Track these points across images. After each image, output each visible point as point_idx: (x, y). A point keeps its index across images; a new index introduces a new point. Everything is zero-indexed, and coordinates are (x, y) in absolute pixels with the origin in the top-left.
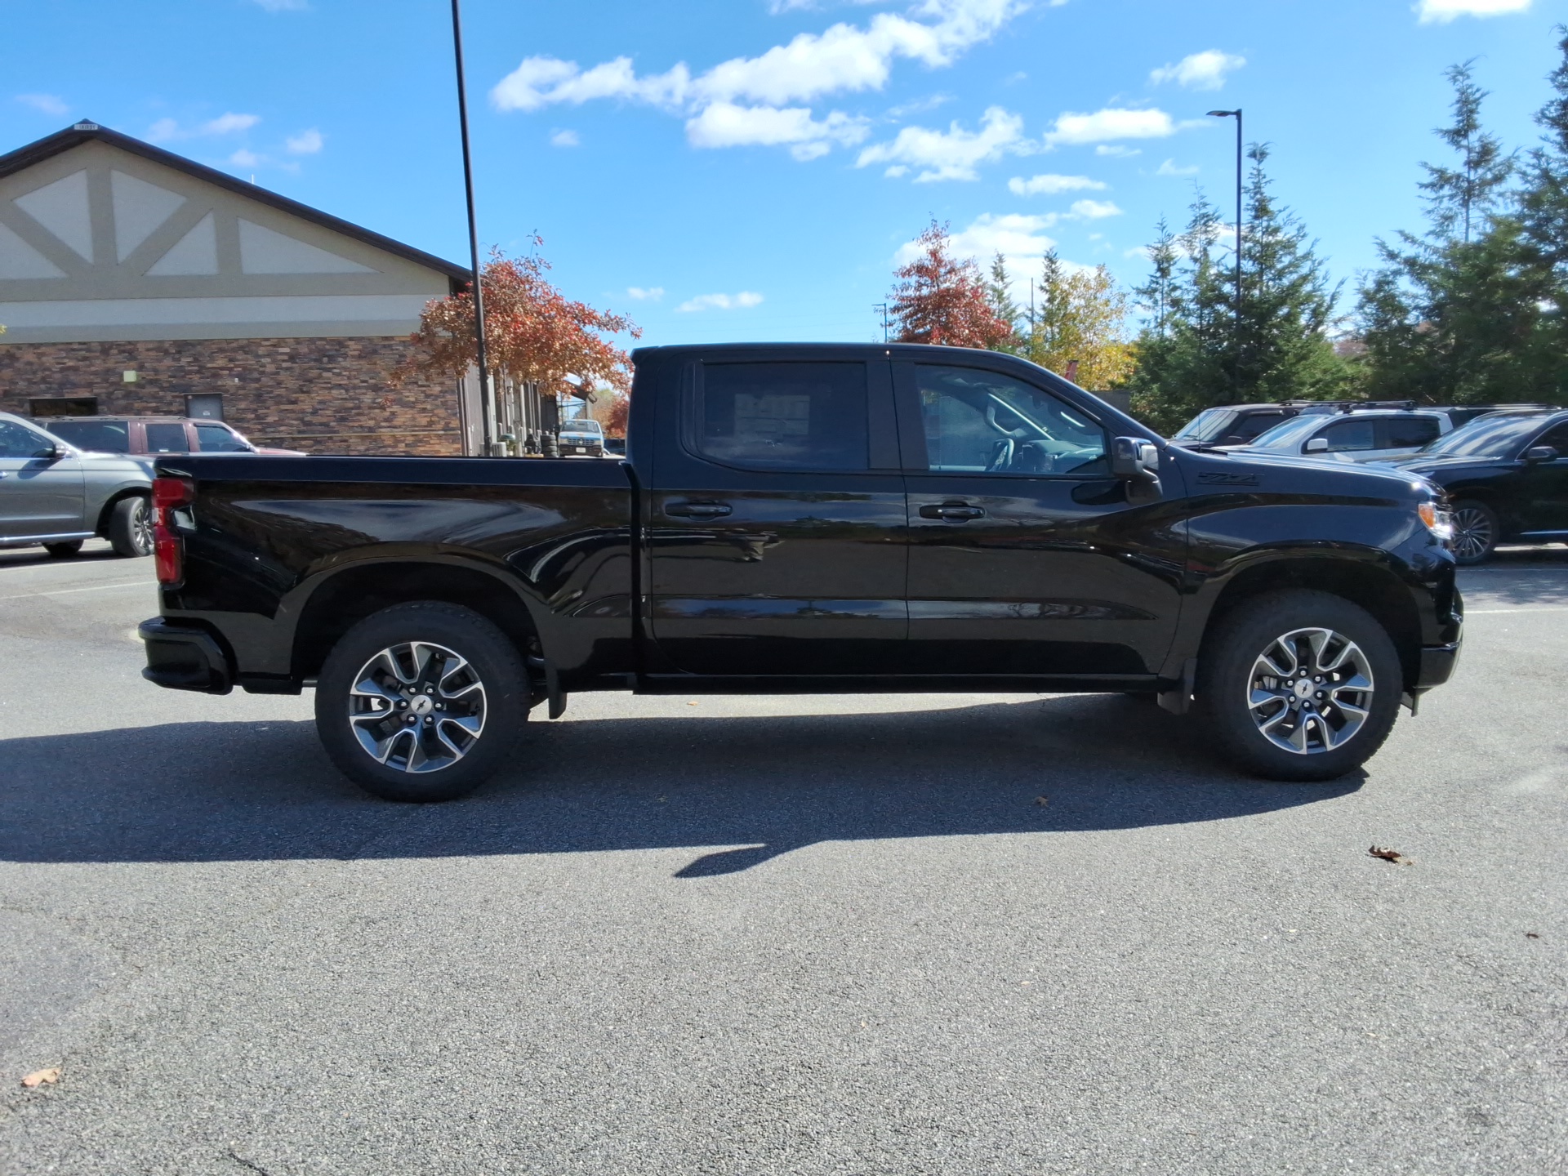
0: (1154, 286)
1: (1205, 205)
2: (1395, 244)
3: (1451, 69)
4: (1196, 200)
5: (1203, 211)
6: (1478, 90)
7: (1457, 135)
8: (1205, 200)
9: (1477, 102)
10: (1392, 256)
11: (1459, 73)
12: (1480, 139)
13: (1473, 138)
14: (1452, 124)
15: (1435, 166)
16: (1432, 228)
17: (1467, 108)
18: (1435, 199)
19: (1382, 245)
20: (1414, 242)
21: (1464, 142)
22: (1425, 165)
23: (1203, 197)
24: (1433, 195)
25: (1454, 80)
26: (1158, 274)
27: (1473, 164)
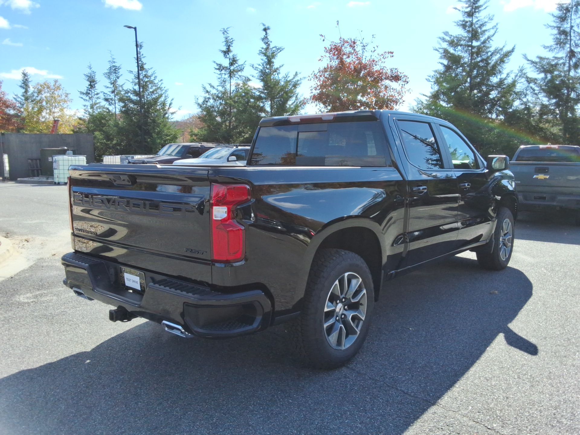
0: (88, 91)
1: (114, 62)
2: (209, 88)
3: (222, 30)
4: (111, 59)
5: (114, 64)
6: (232, 39)
7: (226, 52)
8: (114, 60)
9: (231, 43)
10: (207, 92)
11: (225, 32)
12: (233, 56)
13: (231, 55)
14: (224, 49)
15: (218, 63)
16: (219, 84)
17: (229, 44)
18: (220, 74)
19: (204, 88)
20: (214, 88)
21: (228, 56)
22: (215, 62)
23: (113, 59)
24: (219, 73)
25: (224, 33)
26: (89, 87)
27: (231, 64)
